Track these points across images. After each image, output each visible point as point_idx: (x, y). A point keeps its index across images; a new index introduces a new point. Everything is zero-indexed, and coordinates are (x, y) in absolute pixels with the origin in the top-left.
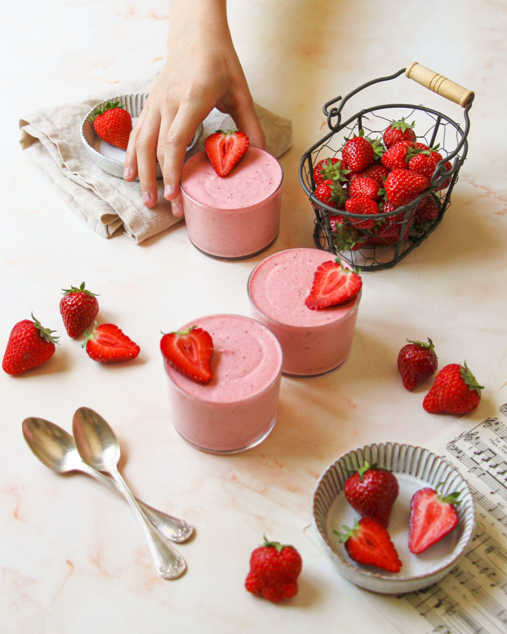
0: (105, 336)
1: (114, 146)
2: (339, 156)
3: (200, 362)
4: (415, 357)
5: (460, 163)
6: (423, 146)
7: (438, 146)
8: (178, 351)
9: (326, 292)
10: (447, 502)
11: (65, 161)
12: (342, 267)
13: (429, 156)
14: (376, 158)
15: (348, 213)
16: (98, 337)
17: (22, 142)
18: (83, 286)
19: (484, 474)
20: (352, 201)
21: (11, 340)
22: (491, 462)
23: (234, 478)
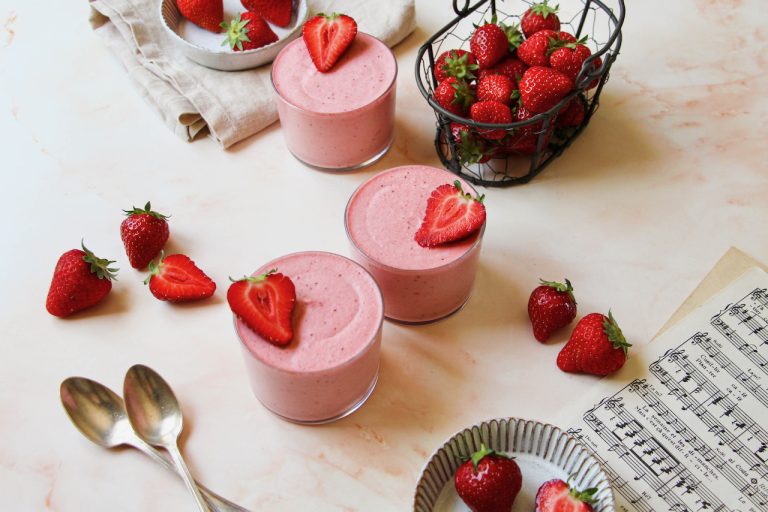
0: (174, 270)
1: (202, 27)
2: (467, 47)
3: (278, 318)
4: (550, 303)
5: (612, 59)
6: (568, 35)
7: (586, 38)
8: (251, 304)
9: (441, 224)
10: (581, 499)
11: (140, 45)
12: (462, 193)
13: (574, 50)
14: (512, 49)
15: (473, 122)
16: (164, 271)
17: (91, 20)
18: (148, 206)
19: (627, 454)
20: (479, 106)
21: (56, 275)
22: (636, 438)
23: (322, 456)
